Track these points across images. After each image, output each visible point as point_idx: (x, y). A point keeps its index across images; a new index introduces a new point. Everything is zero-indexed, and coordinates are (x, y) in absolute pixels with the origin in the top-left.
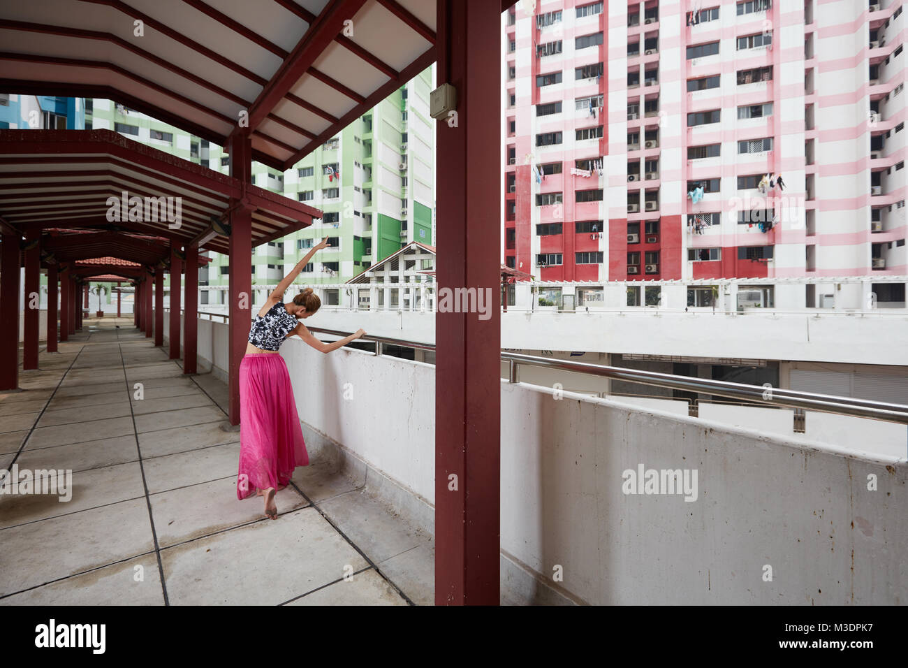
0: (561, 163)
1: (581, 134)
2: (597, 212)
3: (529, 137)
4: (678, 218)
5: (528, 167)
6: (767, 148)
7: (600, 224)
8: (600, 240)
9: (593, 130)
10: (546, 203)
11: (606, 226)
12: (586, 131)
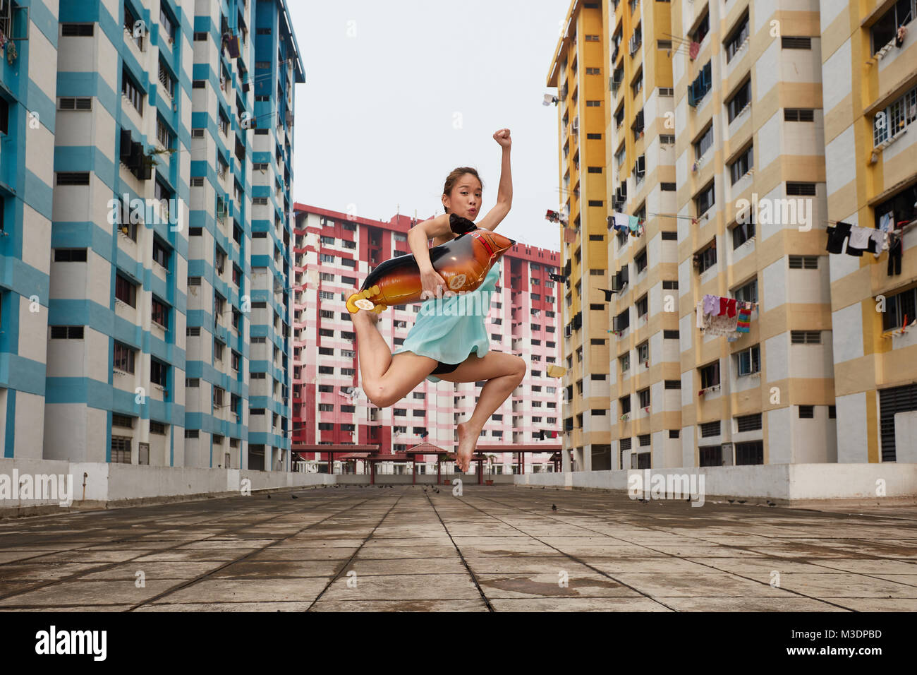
0: (333, 386)
1: (344, 371)
2: (351, 419)
3: (315, 366)
4: (390, 427)
5: (314, 385)
6: (423, 398)
7: (353, 427)
8: (353, 436)
9: (349, 370)
10: (324, 410)
11: (357, 428)
12: (346, 369)
